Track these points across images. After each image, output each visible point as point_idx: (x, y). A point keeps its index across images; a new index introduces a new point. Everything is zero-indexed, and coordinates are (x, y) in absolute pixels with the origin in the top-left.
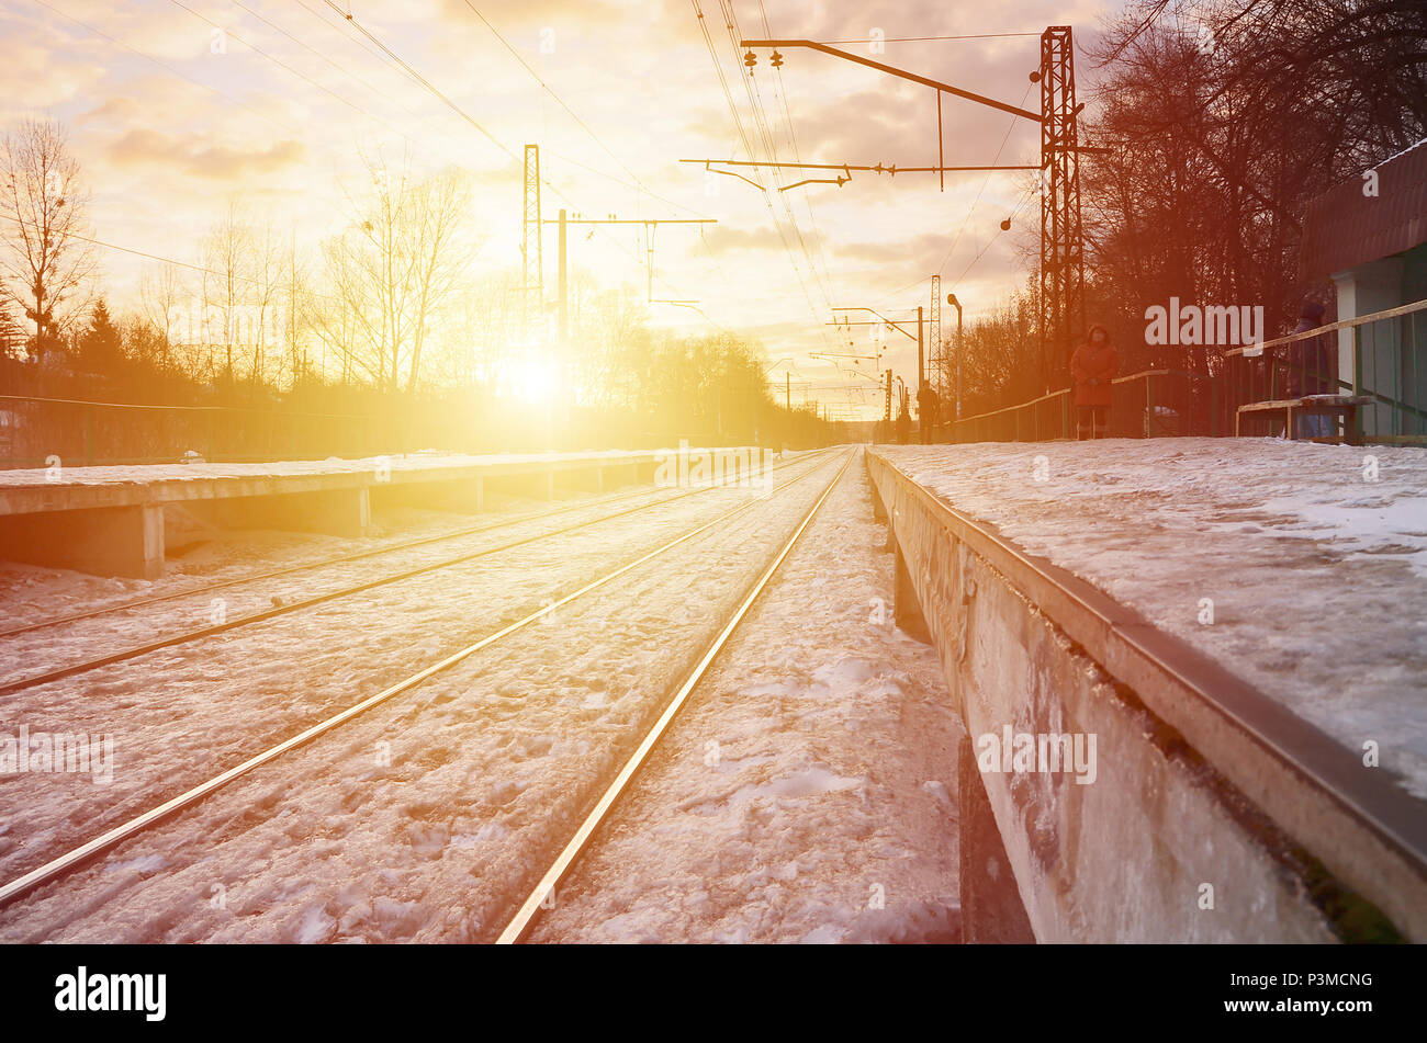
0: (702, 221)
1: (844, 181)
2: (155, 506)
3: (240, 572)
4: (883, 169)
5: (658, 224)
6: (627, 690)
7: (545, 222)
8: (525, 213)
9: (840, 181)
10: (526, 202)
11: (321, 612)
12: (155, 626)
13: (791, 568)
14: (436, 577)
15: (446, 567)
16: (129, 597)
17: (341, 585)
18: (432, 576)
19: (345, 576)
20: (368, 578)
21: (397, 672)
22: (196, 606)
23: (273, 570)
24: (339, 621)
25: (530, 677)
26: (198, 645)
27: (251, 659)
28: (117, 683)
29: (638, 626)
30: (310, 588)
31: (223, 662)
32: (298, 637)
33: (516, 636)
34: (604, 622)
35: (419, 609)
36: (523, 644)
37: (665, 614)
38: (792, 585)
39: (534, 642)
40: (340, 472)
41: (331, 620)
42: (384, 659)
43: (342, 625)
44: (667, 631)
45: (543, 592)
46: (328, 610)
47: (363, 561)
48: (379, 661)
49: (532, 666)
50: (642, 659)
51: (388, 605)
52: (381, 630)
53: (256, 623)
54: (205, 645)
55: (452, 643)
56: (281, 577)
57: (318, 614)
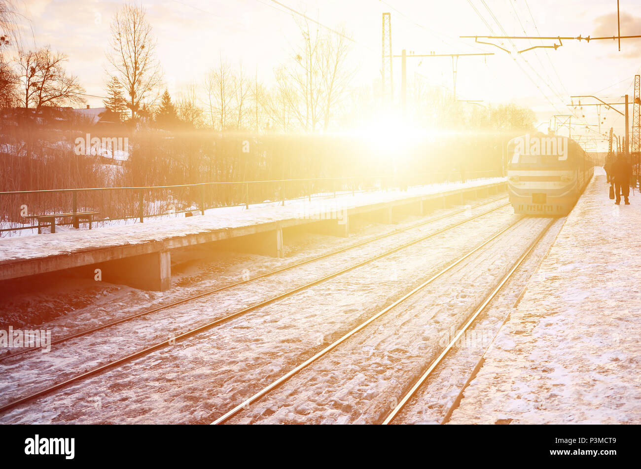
0: (485, 54)
1: (558, 46)
2: (166, 252)
3: (208, 284)
4: (582, 38)
6: (361, 414)
7: (394, 56)
8: (383, 52)
9: (556, 47)
10: (383, 46)
11: (236, 326)
12: (156, 330)
13: (496, 304)
14: (304, 297)
15: (312, 288)
16: (149, 305)
17: (256, 299)
18: (303, 295)
19: (260, 291)
20: (271, 294)
21: (255, 386)
22: (180, 313)
23: (225, 284)
24: (243, 335)
25: (316, 398)
26: (170, 351)
27: (191, 365)
28: (125, 380)
29: (389, 356)
30: (239, 301)
31: (178, 366)
32: (219, 348)
33: (323, 359)
34: (372, 351)
35: (285, 327)
36: (323, 368)
37: (408, 346)
38: (488, 322)
39: (329, 367)
40: (266, 222)
41: (240, 333)
42: (252, 375)
43: (243, 339)
44: (403, 361)
45: (351, 319)
46: (240, 324)
47: (272, 278)
48: (248, 376)
49: (321, 388)
50: (379, 386)
51: (272, 322)
52: (260, 345)
53: (203, 334)
54: (173, 351)
55: (289, 363)
56: (228, 290)
57: (235, 328)
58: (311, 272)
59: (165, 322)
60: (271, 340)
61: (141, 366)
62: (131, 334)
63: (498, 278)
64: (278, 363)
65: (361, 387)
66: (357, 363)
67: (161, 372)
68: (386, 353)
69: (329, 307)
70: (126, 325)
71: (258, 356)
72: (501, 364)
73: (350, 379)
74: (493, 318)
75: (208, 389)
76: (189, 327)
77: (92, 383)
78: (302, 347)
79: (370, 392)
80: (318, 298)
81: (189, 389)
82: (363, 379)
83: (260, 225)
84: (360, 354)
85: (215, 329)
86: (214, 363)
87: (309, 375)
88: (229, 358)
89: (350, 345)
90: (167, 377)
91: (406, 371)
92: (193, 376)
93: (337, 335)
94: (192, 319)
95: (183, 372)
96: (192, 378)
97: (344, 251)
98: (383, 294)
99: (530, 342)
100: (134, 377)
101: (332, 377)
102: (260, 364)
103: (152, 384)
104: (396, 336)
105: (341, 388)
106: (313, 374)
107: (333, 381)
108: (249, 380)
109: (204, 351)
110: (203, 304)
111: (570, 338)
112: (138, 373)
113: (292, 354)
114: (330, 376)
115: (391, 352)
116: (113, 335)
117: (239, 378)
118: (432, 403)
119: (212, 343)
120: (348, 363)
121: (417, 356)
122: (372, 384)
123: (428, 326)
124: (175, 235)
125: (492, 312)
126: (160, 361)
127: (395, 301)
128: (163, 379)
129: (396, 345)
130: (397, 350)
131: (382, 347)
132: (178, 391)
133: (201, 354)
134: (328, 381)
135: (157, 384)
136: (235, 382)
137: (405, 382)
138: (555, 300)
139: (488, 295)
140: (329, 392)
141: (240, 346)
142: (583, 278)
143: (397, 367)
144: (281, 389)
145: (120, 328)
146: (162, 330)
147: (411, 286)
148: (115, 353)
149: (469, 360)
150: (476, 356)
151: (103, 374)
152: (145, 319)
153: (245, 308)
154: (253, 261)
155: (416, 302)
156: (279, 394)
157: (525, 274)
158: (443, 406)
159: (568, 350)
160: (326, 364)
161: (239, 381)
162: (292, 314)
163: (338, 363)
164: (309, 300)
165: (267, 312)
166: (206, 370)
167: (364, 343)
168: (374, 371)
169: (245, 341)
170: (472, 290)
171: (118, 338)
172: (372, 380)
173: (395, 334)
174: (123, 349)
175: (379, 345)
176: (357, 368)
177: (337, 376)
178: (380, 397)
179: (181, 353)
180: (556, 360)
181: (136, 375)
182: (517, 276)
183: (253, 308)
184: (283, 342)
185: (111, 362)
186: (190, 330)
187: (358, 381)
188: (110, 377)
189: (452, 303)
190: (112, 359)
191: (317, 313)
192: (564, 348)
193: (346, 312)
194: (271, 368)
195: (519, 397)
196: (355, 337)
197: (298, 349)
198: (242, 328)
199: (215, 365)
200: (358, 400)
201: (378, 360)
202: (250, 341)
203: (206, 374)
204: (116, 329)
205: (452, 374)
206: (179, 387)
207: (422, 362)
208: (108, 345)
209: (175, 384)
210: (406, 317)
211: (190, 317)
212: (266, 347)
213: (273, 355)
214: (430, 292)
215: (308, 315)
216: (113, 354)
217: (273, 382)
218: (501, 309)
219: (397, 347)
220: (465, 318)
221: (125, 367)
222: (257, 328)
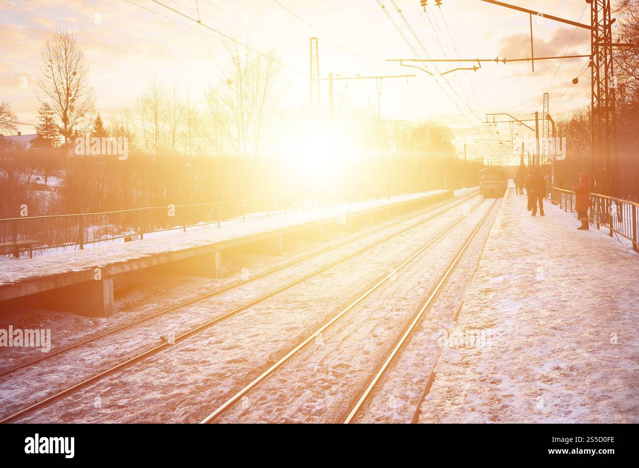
0: (407, 76)
1: (477, 68)
2: (108, 278)
3: (151, 308)
4: (499, 60)
5: (383, 79)
7: (322, 79)
9: (475, 69)
10: (311, 69)
11: (182, 348)
12: (103, 356)
13: (429, 316)
14: (246, 317)
15: (253, 307)
16: (94, 331)
17: (198, 321)
18: (245, 315)
19: (202, 312)
20: (213, 315)
21: (206, 408)
22: (125, 339)
23: (167, 307)
24: (190, 358)
25: (267, 417)
26: (119, 377)
27: (141, 391)
28: (77, 409)
29: (333, 372)
30: (182, 324)
31: (128, 392)
32: (167, 372)
33: (270, 378)
34: (316, 368)
35: (230, 348)
36: (271, 387)
37: (350, 360)
38: (423, 334)
39: (277, 385)
40: (205, 244)
41: (187, 356)
42: (203, 397)
43: (190, 361)
44: (347, 375)
45: (294, 337)
46: (186, 347)
47: (213, 299)
48: (199, 399)
49: (271, 407)
50: (327, 402)
51: (217, 343)
52: (207, 367)
53: (150, 358)
54: (122, 377)
55: (238, 383)
56: (170, 313)
57: (181, 351)
58: (249, 293)
59: (111, 348)
60: (218, 361)
61: (91, 394)
62: (78, 362)
63: (428, 291)
64: (227, 384)
65: (310, 404)
66: (303, 380)
67: (112, 398)
68: (330, 369)
69: (271, 326)
70: (72, 353)
71: (207, 378)
72: (451, 378)
73: (298, 396)
74: (428, 330)
75: (160, 414)
76: (136, 352)
77: (44, 413)
78: (249, 367)
79: (318, 408)
80: (260, 318)
81: (142, 414)
82: (311, 395)
83: (199, 247)
84: (305, 370)
85: (161, 353)
86: (164, 387)
87: (258, 394)
88: (178, 382)
89: (296, 362)
90: (118, 404)
91: (350, 386)
92: (144, 401)
93: (281, 353)
94: (138, 343)
95: (134, 398)
96: (143, 403)
97: (280, 270)
98: (322, 311)
99: (474, 354)
100: (85, 405)
101: (280, 395)
102: (210, 386)
103: (104, 411)
104: (338, 352)
105: (290, 405)
106: (262, 393)
107: (282, 399)
108: (201, 402)
109: (153, 376)
110: (148, 329)
111: (511, 348)
112: (89, 401)
113: (240, 374)
114: (278, 394)
115: (335, 367)
116: (60, 363)
117: (190, 401)
118: (378, 416)
119: (160, 367)
120: (294, 381)
121: (360, 370)
122: (320, 400)
123: (367, 340)
124: (116, 261)
125: (426, 324)
126: (109, 388)
127: (333, 317)
128: (114, 405)
129: (339, 360)
130: (340, 365)
131: (326, 363)
132: (131, 417)
133: (151, 379)
134: (277, 400)
135: (109, 411)
136: (187, 405)
137: (351, 396)
138: (492, 312)
139: (420, 308)
140: (279, 410)
141: (188, 369)
142: (515, 289)
143: (342, 382)
144: (233, 409)
145: (67, 356)
146: (109, 356)
147: (347, 302)
148: (64, 382)
149: (409, 371)
150: (415, 368)
151: (53, 403)
152: (90, 346)
153: (189, 331)
154: (193, 282)
155: (354, 317)
156: (231, 415)
157: (454, 286)
158: (389, 417)
159: (511, 361)
160: (274, 382)
161: (190, 404)
162: (236, 334)
163: (285, 381)
164: (251, 319)
165: (211, 334)
166: (156, 395)
167: (308, 360)
168: (321, 387)
169: (193, 363)
170: (404, 303)
171: (65, 366)
172: (319, 396)
173: (337, 350)
174: (72, 377)
175: (322, 361)
176: (304, 385)
177: (286, 394)
178: (328, 412)
179: (131, 379)
180: (502, 371)
181: (87, 403)
182: (446, 288)
183: (197, 331)
184: (230, 362)
185: (60, 391)
186: (136, 355)
187: (306, 398)
188: (61, 407)
189: (387, 316)
190: (61, 388)
191: (260, 332)
192: (507, 360)
193: (288, 330)
194: (220, 389)
195: (473, 410)
196: (299, 354)
197: (244, 369)
198: (188, 350)
199: (165, 389)
200: (308, 416)
201: (323, 376)
202: (197, 363)
203: (157, 398)
204: (62, 357)
205: (394, 386)
206: (132, 413)
207: (365, 375)
208: (55, 374)
209: (127, 410)
210: (345, 333)
211: (135, 342)
212: (214, 369)
213: (222, 376)
214: (365, 307)
215: (251, 334)
216: (62, 383)
217: (223, 403)
218: (435, 320)
219: (340, 362)
220: (402, 331)
221: (75, 396)
222: (203, 350)
